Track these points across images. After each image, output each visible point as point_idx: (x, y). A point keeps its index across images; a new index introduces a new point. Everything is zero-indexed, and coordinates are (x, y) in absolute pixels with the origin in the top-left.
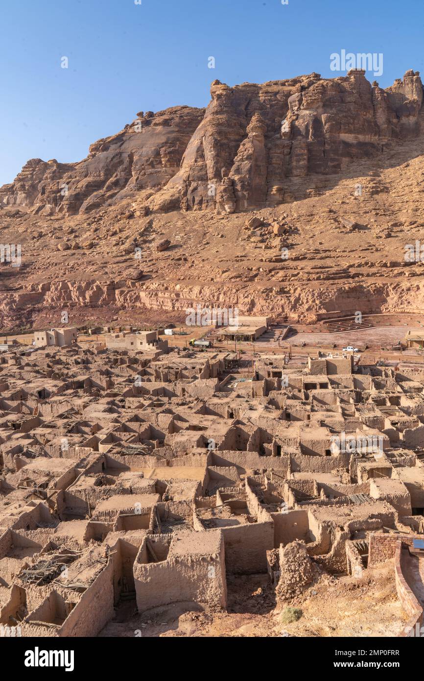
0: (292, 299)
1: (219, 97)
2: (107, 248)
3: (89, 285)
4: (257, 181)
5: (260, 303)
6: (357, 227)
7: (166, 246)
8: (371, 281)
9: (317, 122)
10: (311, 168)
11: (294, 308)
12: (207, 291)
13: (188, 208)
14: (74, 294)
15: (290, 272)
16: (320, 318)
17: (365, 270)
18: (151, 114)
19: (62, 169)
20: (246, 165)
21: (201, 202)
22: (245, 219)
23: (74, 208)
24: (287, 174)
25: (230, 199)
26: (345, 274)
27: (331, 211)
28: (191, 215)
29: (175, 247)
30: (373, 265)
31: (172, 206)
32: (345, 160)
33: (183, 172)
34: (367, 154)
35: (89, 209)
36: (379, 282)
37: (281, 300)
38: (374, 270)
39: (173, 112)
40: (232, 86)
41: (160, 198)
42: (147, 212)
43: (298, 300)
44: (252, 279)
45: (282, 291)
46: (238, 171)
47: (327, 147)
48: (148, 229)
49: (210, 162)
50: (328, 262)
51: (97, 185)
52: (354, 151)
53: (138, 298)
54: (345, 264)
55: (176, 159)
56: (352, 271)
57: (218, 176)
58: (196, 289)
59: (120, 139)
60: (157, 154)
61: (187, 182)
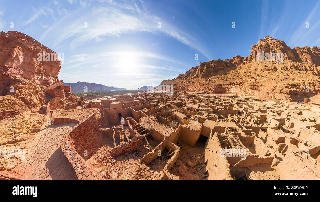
0: (209, 89)
1: (200, 64)
2: (186, 83)
3: (182, 87)
4: (206, 74)
5: (204, 89)
6: (221, 79)
7: (193, 82)
8: (223, 87)
9: (214, 65)
10: (214, 72)
11: (210, 90)
12: (197, 87)
13: (197, 78)
14: (181, 88)
15: (209, 85)
16: (213, 92)
17: (222, 85)
18: (193, 68)
19: (182, 75)
20: (204, 72)
21: (198, 77)
22: (204, 79)
23: (183, 79)
24: (211, 73)
25: (202, 76)
26: (219, 85)
27: (217, 77)
28: (197, 79)
29: (194, 82)
30: (224, 84)
31: (195, 78)
32: (219, 70)
33: (196, 74)
34: (223, 70)
35: (185, 79)
36: (225, 87)
37: (207, 89)
38: (224, 85)
39: (195, 67)
40: (202, 63)
41: (193, 77)
42: (191, 79)
43: (210, 89)
44: (203, 86)
45: (208, 87)
46: (203, 72)
47: (216, 69)
48: (191, 81)
49: (200, 72)
50: (216, 84)
51: (186, 76)
52: (221, 69)
53: (188, 88)
54: (219, 84)
55: (196, 73)
56: (220, 85)
57: (201, 73)
58: (195, 87)
59: (189, 71)
60: (193, 72)
61: (197, 75)
